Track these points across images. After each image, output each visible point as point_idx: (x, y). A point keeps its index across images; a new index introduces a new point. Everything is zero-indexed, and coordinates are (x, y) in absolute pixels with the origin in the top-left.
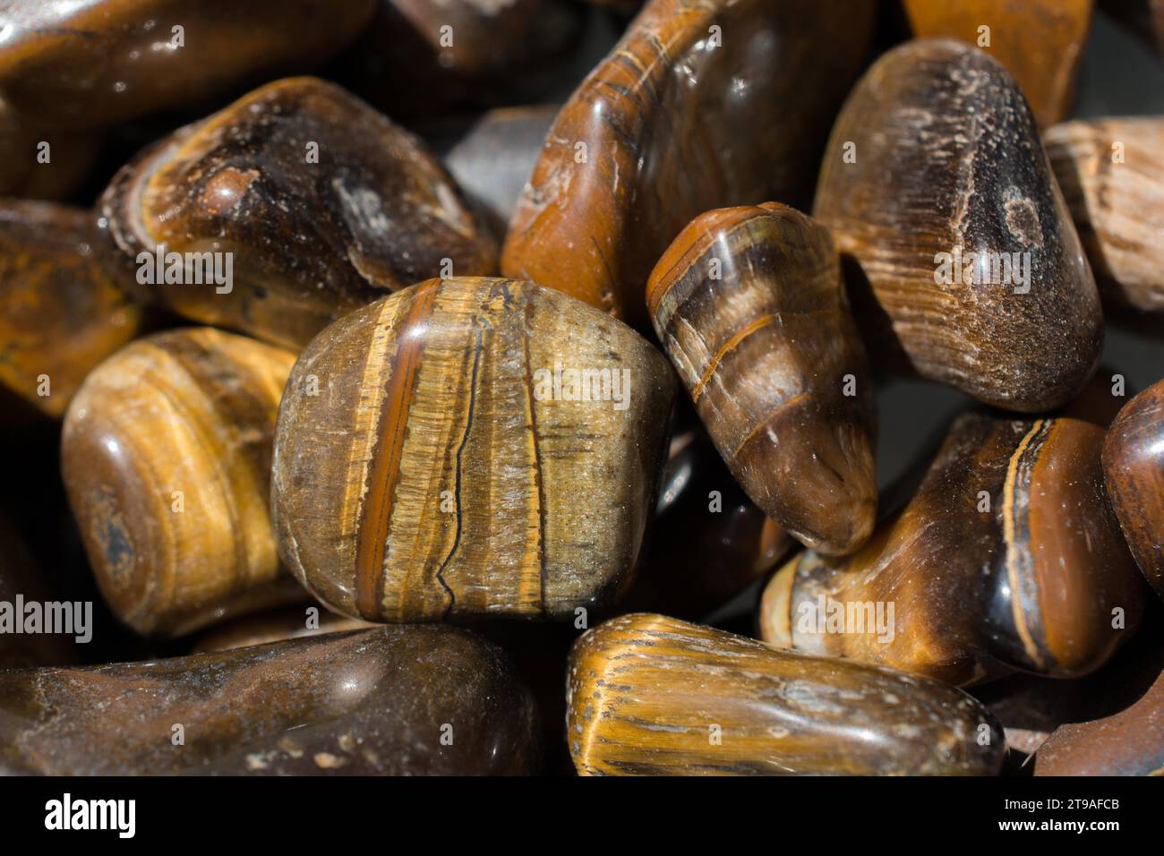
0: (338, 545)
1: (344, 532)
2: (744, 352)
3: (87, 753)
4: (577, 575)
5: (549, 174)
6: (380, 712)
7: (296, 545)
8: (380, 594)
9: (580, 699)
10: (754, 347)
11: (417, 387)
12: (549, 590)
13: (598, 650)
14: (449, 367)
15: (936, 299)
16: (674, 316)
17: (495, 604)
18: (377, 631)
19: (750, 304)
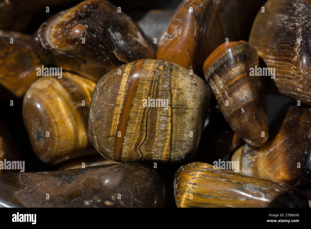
0: (109, 138)
1: (111, 135)
2: (236, 85)
3: (35, 198)
4: (181, 150)
5: (174, 29)
6: (123, 189)
7: (96, 138)
8: (121, 154)
9: (180, 187)
10: (239, 84)
11: (136, 92)
12: (172, 154)
13: (186, 172)
14: (146, 86)
15: (289, 71)
16: (213, 73)
17: (155, 158)
18: (120, 164)
19: (238, 70)
